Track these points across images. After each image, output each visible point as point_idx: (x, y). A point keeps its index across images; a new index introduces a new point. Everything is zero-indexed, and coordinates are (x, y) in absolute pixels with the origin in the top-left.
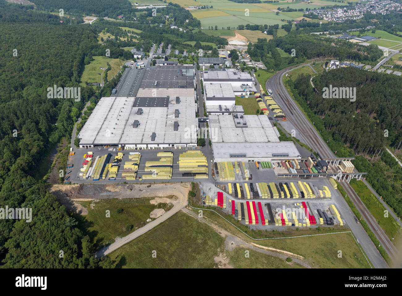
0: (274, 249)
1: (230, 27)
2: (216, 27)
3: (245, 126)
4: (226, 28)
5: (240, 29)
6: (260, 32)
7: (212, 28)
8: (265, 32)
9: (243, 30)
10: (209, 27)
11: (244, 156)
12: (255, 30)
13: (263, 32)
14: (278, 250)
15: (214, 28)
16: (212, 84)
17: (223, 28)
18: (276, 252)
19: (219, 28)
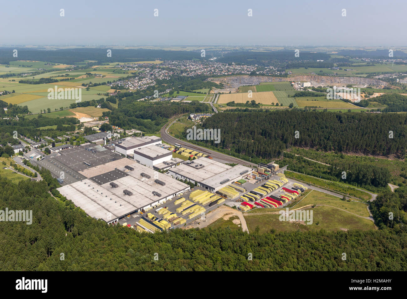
0: (303, 207)
1: (62, 108)
2: (49, 110)
3: (201, 166)
4: (59, 109)
5: (73, 108)
6: (93, 107)
7: (45, 111)
8: (98, 107)
9: (76, 108)
10: (41, 111)
11: (228, 180)
12: (87, 106)
13: (96, 107)
14: (305, 206)
15: (47, 111)
16: (141, 149)
17: (56, 110)
18: (304, 207)
19: (52, 110)
